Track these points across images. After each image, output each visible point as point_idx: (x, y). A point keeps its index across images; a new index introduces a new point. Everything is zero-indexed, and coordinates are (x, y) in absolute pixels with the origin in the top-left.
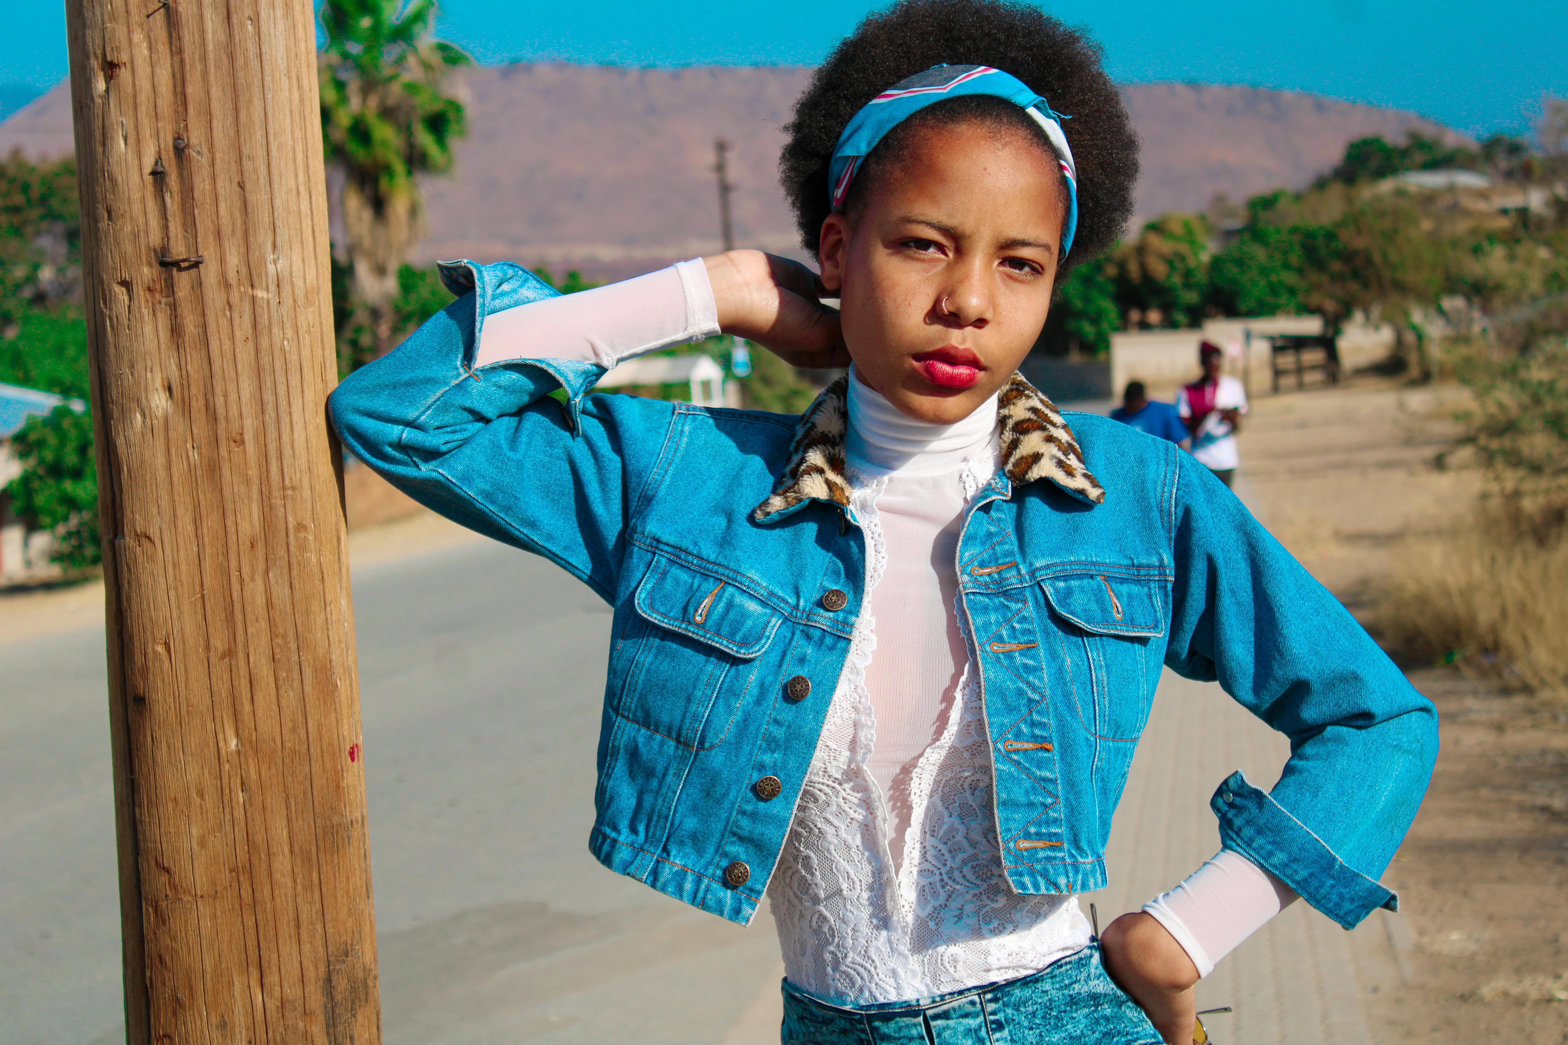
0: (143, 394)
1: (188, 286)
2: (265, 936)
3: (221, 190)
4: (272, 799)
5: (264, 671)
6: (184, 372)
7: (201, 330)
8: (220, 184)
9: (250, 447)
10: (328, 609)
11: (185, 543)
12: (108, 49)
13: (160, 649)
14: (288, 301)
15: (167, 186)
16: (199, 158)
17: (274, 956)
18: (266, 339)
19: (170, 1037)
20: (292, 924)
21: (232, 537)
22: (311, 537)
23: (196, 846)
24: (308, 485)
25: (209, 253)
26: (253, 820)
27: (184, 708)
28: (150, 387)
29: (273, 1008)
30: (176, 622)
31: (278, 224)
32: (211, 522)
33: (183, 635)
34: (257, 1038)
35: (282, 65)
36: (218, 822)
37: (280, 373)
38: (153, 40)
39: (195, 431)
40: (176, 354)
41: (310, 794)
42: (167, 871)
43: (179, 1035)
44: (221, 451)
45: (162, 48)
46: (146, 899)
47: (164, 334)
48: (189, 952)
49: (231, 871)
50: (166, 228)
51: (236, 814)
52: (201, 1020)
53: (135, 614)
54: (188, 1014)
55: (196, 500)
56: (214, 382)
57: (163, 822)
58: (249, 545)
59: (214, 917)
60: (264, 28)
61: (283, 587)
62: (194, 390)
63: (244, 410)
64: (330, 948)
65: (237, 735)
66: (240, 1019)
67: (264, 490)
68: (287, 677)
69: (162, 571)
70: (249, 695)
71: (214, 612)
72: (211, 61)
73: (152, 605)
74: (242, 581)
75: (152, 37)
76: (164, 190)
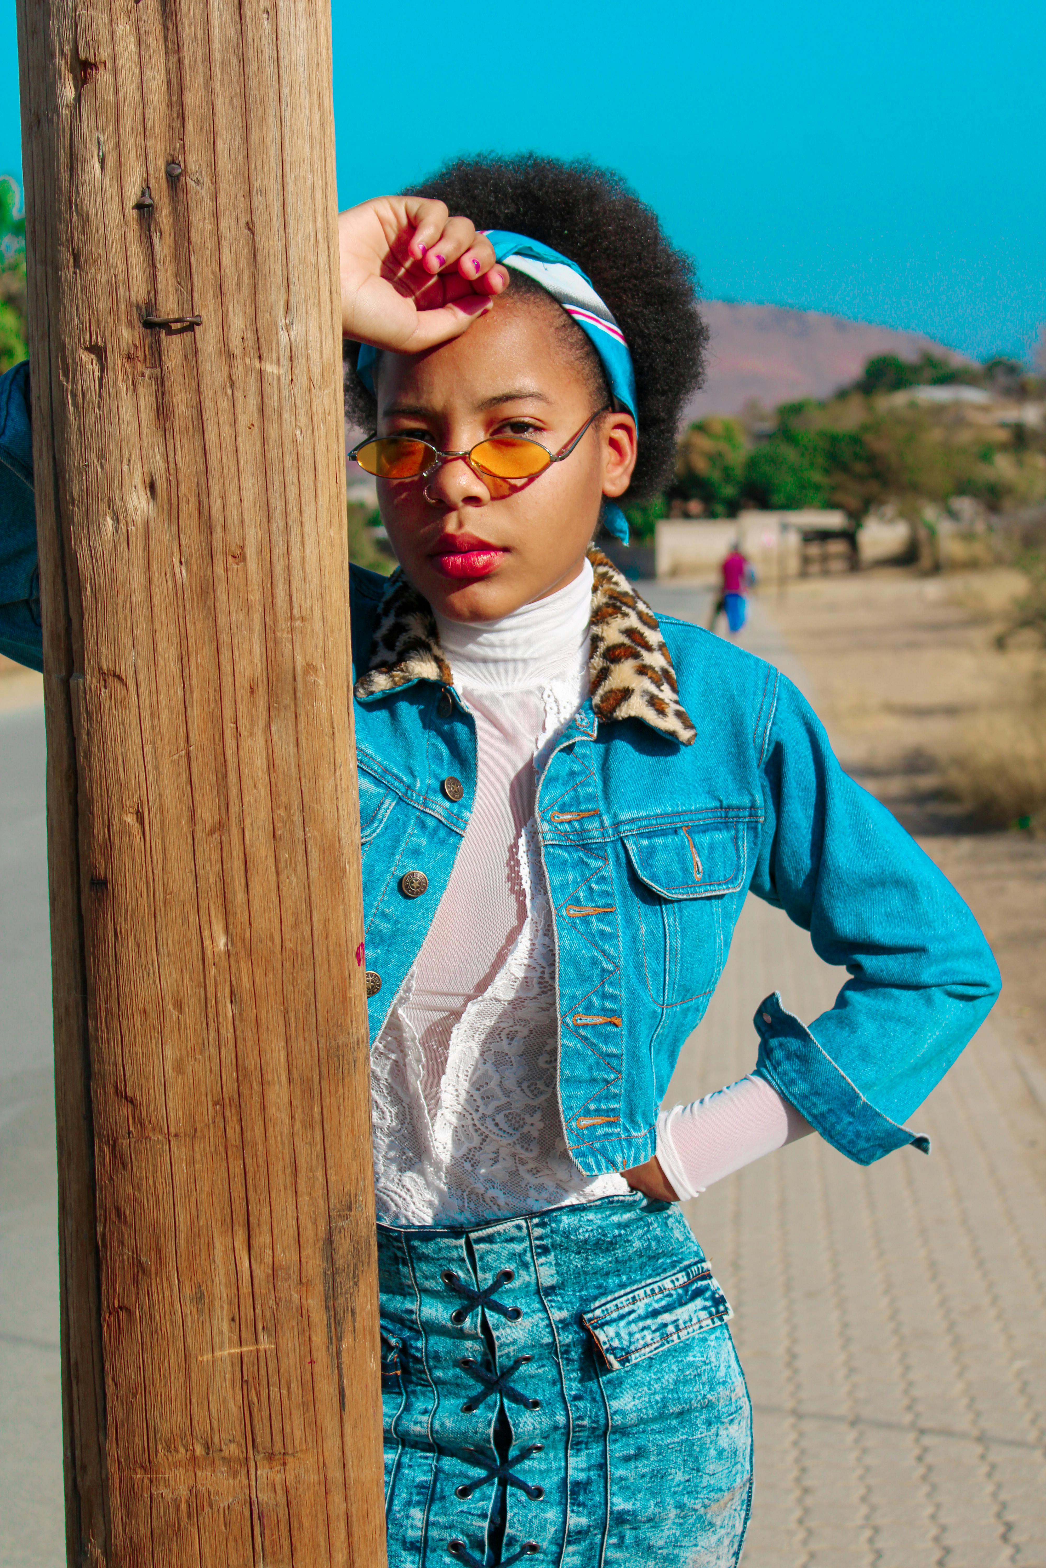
0: (117, 492)
1: (180, 355)
2: (254, 1185)
3: (225, 232)
4: (268, 1012)
5: (262, 850)
6: (172, 465)
7: (195, 411)
8: (224, 224)
9: (252, 564)
10: (338, 773)
11: (168, 686)
12: (81, 44)
13: (130, 819)
14: (302, 380)
15: (156, 223)
16: (199, 188)
17: (266, 1211)
18: (275, 426)
19: (128, 1311)
20: (288, 1171)
21: (227, 679)
22: (321, 682)
23: (170, 1071)
24: (320, 616)
25: (208, 311)
26: (244, 1039)
27: (160, 896)
28: (127, 483)
29: (263, 1276)
30: (152, 786)
31: (292, 280)
32: (201, 658)
33: (161, 803)
34: (242, 1314)
35: (303, 74)
36: (200, 1041)
37: (290, 470)
38: (143, 33)
39: (183, 542)
40: (162, 442)
41: (313, 1007)
42: (131, 1101)
43: (141, 1308)
44: (216, 568)
45: (155, 44)
46: (99, 1135)
47: (147, 416)
48: (158, 1205)
49: (215, 1104)
50: (153, 278)
51: (223, 1032)
52: (172, 1291)
53: (95, 774)
54: (153, 1282)
55: (183, 630)
56: (210, 480)
57: (126, 1039)
58: (249, 690)
59: (192, 1161)
60: (282, 25)
61: (288, 744)
62: (183, 489)
63: (245, 517)
64: (332, 1201)
65: (227, 931)
66: (221, 1289)
67: (267, 620)
68: (290, 858)
69: (135, 720)
70: (243, 881)
71: (202, 774)
72: (217, 63)
73: (121, 763)
74: (238, 735)
75: (142, 29)
76: (153, 229)
